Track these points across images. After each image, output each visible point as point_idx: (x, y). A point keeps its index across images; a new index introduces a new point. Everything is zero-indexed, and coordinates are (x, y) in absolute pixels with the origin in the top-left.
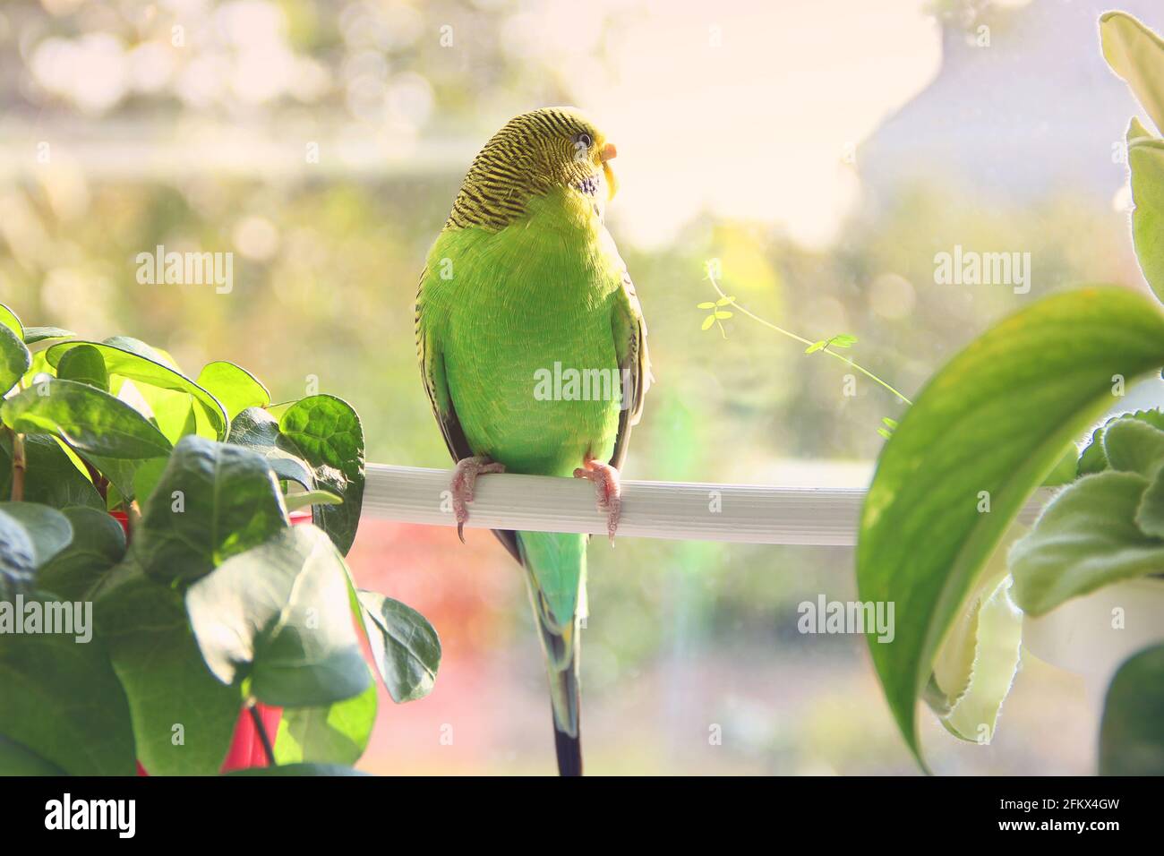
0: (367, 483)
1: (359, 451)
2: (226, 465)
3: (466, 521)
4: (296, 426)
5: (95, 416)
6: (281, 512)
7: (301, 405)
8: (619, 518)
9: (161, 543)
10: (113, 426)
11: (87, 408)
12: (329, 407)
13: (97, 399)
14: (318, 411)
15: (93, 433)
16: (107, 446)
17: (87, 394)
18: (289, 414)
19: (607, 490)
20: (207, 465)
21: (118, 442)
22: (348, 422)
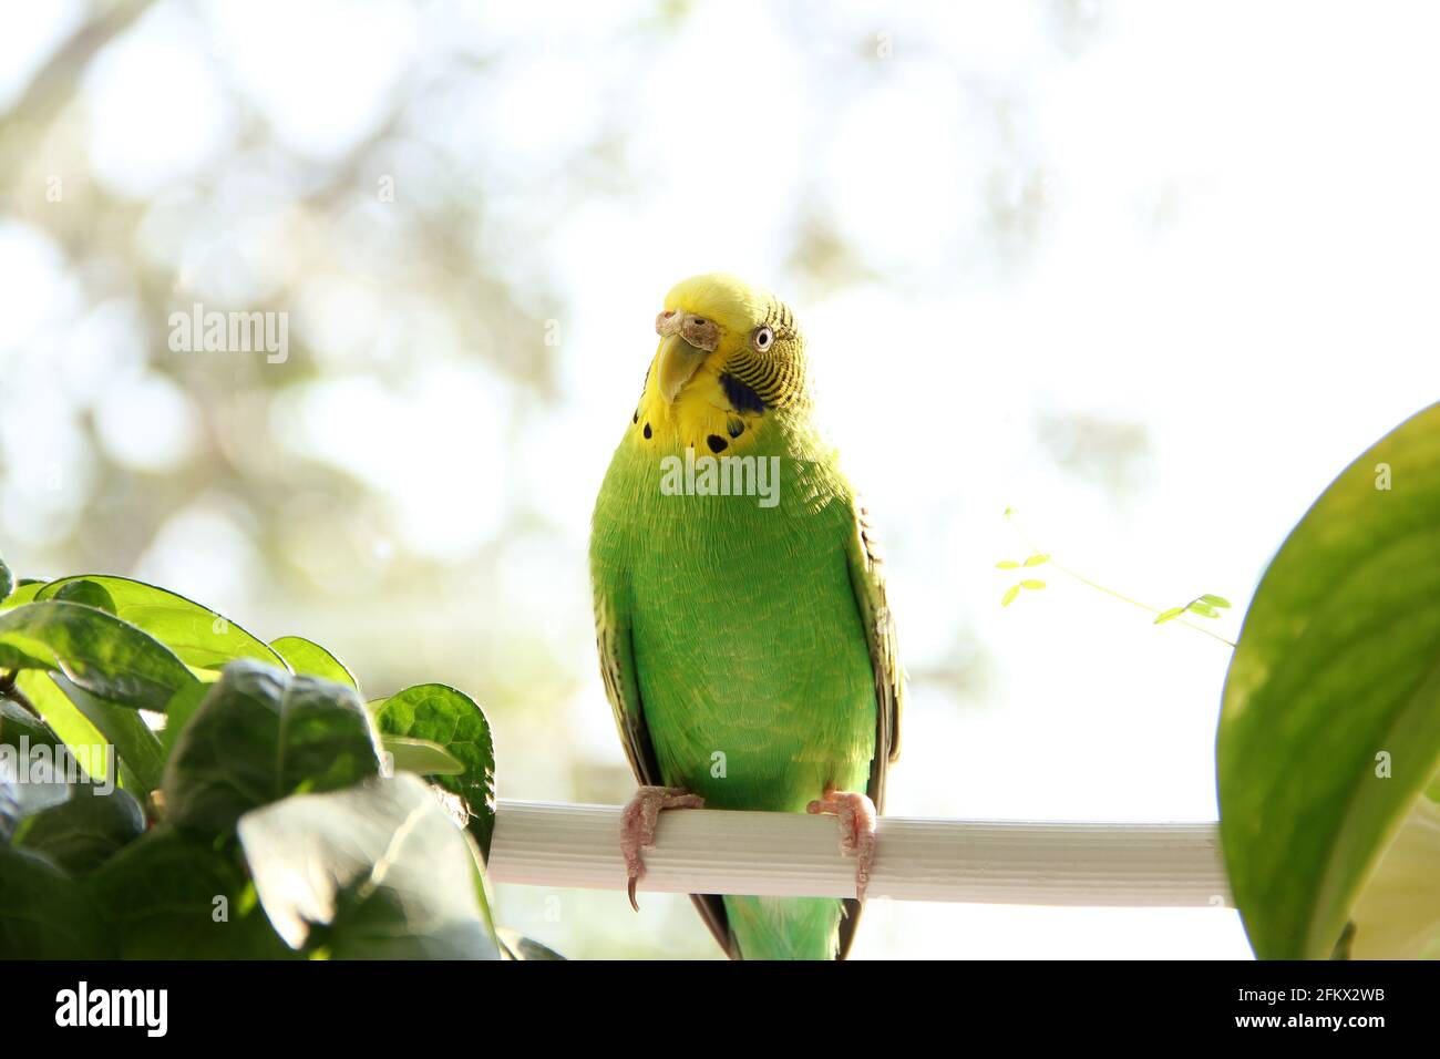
0: (497, 822)
1: (487, 771)
2: (297, 692)
3: (643, 877)
4: (397, 729)
5: (106, 650)
6: (376, 757)
7: (405, 697)
8: (873, 864)
9: (201, 787)
10: (132, 665)
11: (95, 639)
12: (445, 704)
13: (110, 628)
14: (429, 708)
15: (103, 673)
16: (122, 689)
17: (96, 620)
18: (385, 709)
19: (856, 824)
20: (273, 691)
21: (138, 685)
22: (473, 727)
